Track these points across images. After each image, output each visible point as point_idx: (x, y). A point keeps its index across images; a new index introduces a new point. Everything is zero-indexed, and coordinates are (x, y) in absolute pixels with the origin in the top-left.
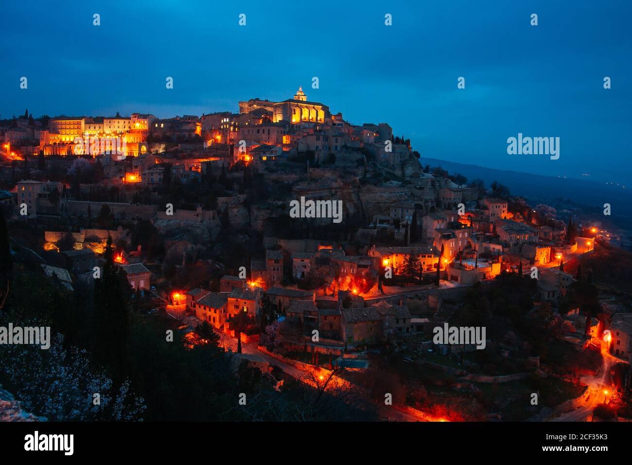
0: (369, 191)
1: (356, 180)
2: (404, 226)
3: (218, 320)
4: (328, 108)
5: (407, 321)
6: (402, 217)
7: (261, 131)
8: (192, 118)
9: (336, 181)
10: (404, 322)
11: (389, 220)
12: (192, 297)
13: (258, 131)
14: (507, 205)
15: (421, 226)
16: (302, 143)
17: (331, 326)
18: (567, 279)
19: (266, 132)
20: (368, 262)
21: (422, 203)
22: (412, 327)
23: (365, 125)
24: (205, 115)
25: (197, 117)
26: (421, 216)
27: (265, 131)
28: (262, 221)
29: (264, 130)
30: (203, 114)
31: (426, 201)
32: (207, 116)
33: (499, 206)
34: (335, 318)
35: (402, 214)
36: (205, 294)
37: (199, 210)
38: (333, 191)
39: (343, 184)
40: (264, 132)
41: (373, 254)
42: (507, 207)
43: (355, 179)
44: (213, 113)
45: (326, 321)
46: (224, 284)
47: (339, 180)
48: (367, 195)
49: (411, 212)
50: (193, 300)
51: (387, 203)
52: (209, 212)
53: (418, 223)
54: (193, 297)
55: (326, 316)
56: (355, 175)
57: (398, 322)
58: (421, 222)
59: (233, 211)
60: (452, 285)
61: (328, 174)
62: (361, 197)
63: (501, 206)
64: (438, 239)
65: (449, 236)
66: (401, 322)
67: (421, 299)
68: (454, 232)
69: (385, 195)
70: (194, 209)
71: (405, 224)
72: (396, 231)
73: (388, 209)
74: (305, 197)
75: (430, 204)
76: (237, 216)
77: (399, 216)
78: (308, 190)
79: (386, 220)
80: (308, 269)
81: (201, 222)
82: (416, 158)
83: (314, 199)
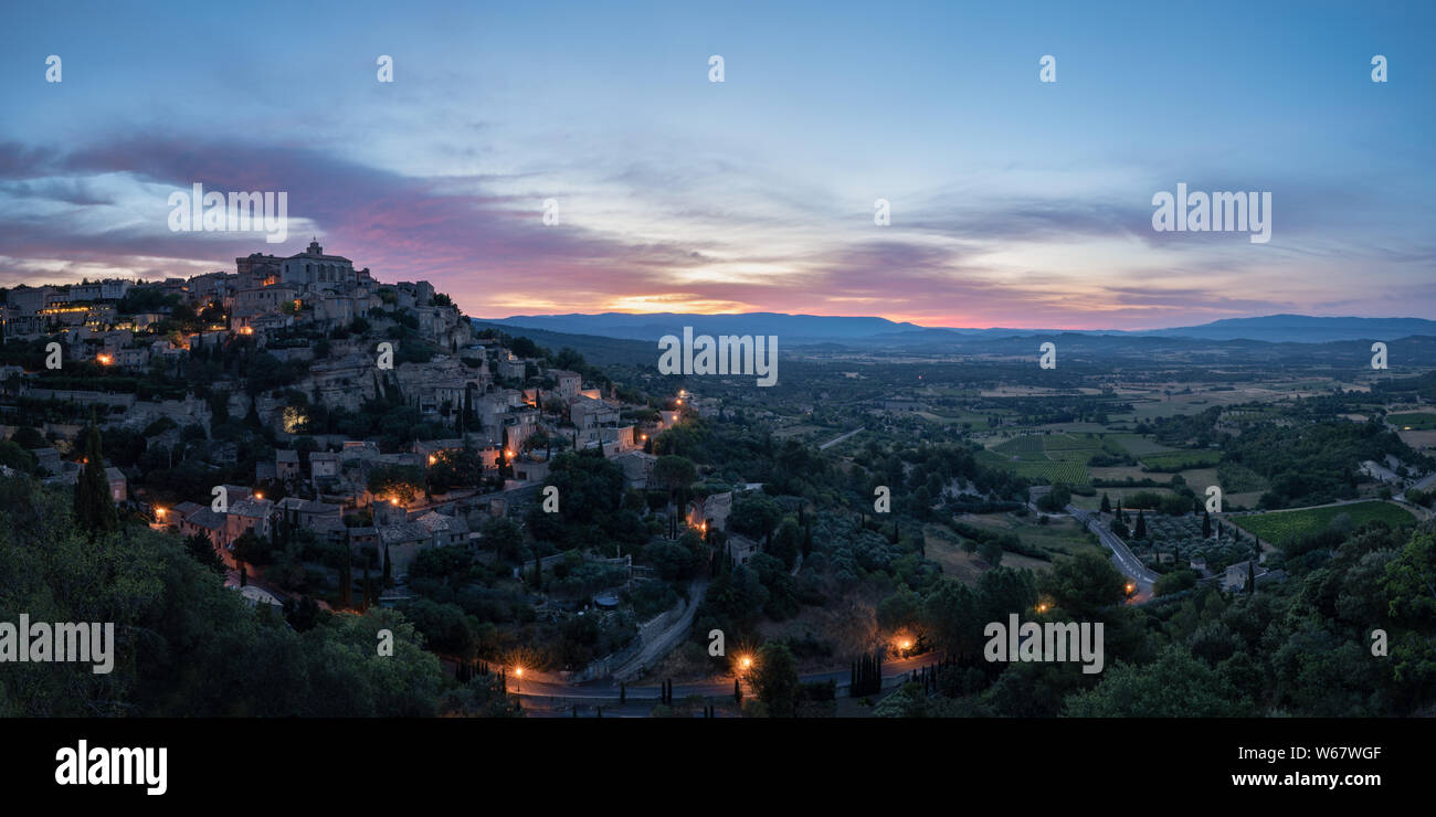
0: (408, 369)
2: (454, 412)
4: (351, 262)
5: (464, 536)
6: (452, 401)
7: (265, 295)
8: (176, 282)
9: (365, 357)
10: (461, 538)
11: (435, 406)
12: (175, 510)
13: (262, 296)
14: (580, 376)
15: (476, 411)
16: (320, 310)
19: (272, 296)
21: (476, 381)
22: (471, 543)
23: (399, 284)
24: (194, 277)
26: (476, 399)
27: (270, 294)
31: (481, 379)
33: (571, 381)
34: (370, 539)
35: (451, 397)
36: (197, 510)
37: (189, 398)
40: (269, 296)
41: (417, 449)
42: (580, 381)
45: (359, 543)
47: (368, 356)
48: (406, 373)
49: (463, 393)
50: (182, 517)
52: (202, 401)
53: (473, 408)
54: (182, 513)
55: (358, 537)
57: (453, 540)
58: (476, 407)
59: (234, 399)
60: (520, 484)
61: (354, 349)
62: (398, 376)
63: (574, 380)
64: (498, 426)
65: (512, 420)
66: (457, 539)
67: (481, 507)
68: (518, 415)
69: (428, 373)
70: (181, 398)
71: (456, 409)
72: (445, 419)
73: (434, 389)
74: (325, 378)
75: (486, 383)
76: (238, 406)
77: (449, 399)
78: (329, 370)
79: (431, 406)
80: (332, 473)
81: (191, 414)
82: (466, 325)
83: (337, 381)
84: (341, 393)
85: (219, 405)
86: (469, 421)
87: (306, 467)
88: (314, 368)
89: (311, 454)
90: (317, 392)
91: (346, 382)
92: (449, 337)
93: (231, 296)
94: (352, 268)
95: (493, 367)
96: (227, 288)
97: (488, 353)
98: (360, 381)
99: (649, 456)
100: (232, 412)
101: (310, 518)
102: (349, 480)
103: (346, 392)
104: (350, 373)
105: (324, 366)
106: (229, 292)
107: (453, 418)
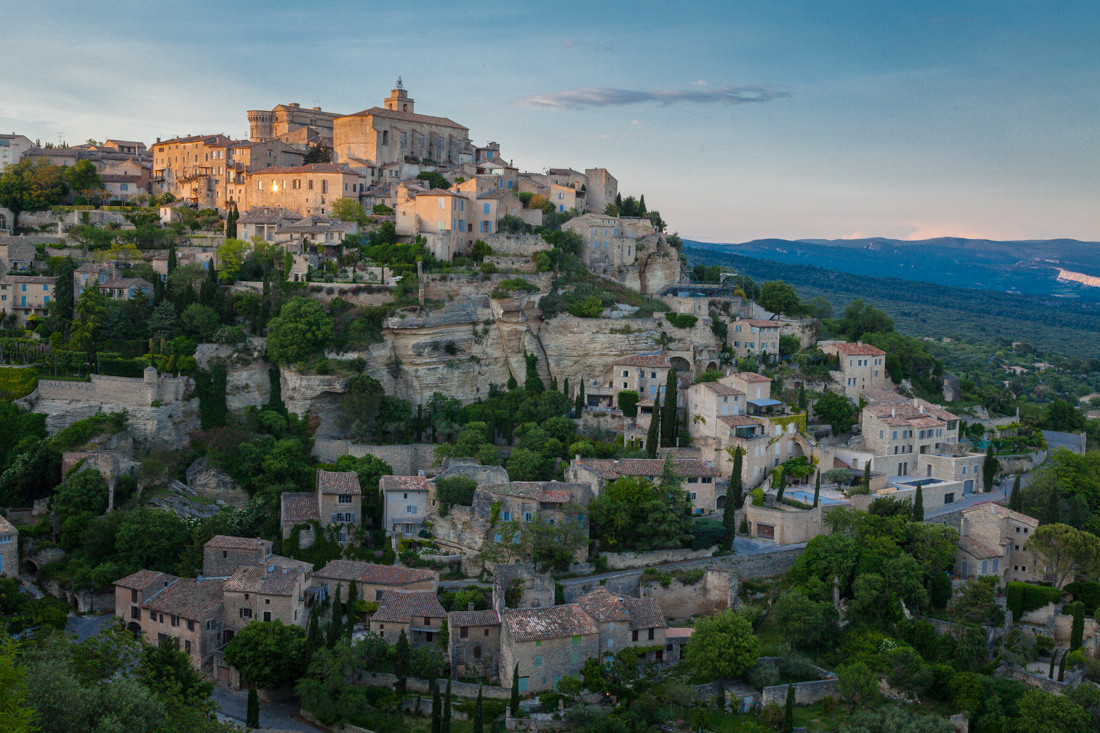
0: (565, 329)
1: (534, 303)
2: (646, 410)
3: (198, 648)
4: (467, 129)
5: (657, 633)
6: (642, 389)
7: (304, 185)
8: (129, 148)
9: (487, 305)
10: (651, 637)
11: (611, 397)
12: (130, 592)
13: (298, 185)
14: (883, 358)
15: (685, 410)
16: (404, 213)
17: (478, 652)
18: (1026, 530)
19: (318, 187)
20: (563, 496)
21: (688, 356)
22: (670, 647)
23: (552, 172)
24: (162, 140)
25: (141, 146)
26: (686, 387)
27: (314, 183)
28: (309, 402)
29: (311, 182)
30: (158, 139)
31: (697, 351)
32: (166, 143)
33: (866, 361)
34: (486, 633)
35: (641, 381)
36: (166, 584)
37: (149, 374)
38: (480, 328)
39: (502, 311)
40: (311, 186)
41: (575, 476)
42: (883, 362)
43: (532, 299)
44: (183, 135)
45: (466, 640)
46: (213, 558)
47: (493, 302)
48: (560, 336)
49: (662, 376)
50: (134, 600)
51: (606, 355)
52: (176, 381)
53: (680, 403)
54: (134, 592)
55: (466, 628)
56: (531, 289)
57: (635, 638)
58: (686, 402)
59: (239, 377)
60: (761, 543)
61: (467, 289)
62: (545, 343)
63: (871, 360)
64: (725, 439)
65: (752, 430)
66: (643, 636)
67: (689, 580)
68: (766, 421)
69: (602, 338)
70: (136, 372)
71: (652, 404)
72: (628, 421)
73: (609, 369)
74: (413, 341)
75: (705, 359)
76: (246, 387)
77: (634, 386)
78: (422, 327)
79: (605, 397)
80: (421, 514)
81: (156, 404)
82: (673, 251)
83: (435, 346)
84: (442, 370)
85: (210, 389)
86: (673, 426)
87: (373, 508)
88: (392, 322)
89: (382, 481)
90: (395, 367)
91: (451, 349)
92: (642, 275)
93: (238, 181)
94: (468, 142)
95: (719, 330)
96: (229, 167)
97: (712, 304)
98: (476, 350)
99: (1014, 515)
100: (235, 403)
101: (379, 594)
102: (454, 526)
103: (450, 365)
104: (461, 334)
105: (411, 318)
106: (233, 174)
107: (645, 421)
